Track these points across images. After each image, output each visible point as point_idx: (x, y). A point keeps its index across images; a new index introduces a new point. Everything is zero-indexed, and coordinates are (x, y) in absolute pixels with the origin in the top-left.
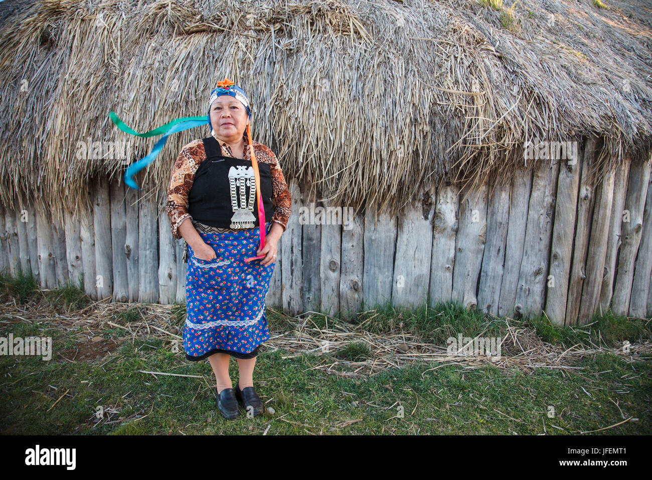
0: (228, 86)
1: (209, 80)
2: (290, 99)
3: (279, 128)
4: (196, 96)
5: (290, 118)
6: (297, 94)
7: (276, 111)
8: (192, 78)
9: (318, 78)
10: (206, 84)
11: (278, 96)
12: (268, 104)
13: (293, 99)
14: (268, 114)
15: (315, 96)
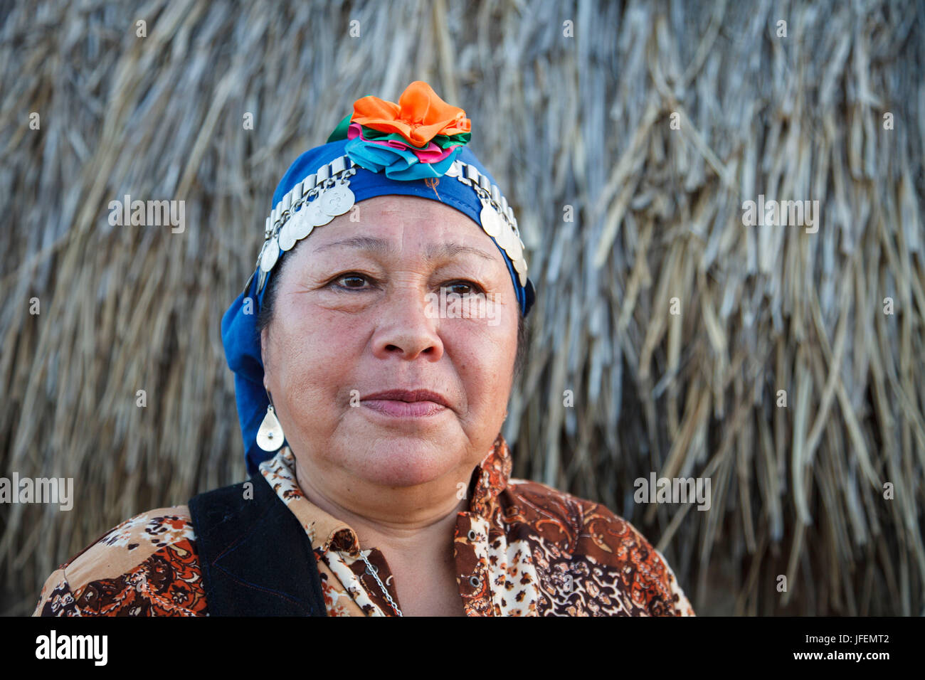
0: (439, 139)
1: (309, 96)
2: (713, 180)
3: (655, 329)
4: (247, 171)
5: (710, 276)
6: (751, 154)
7: (640, 241)
8: (230, 85)
9: (862, 62)
10: (299, 114)
11: (646, 164)
12: (596, 207)
13: (728, 175)
14: (597, 259)
15: (846, 161)
